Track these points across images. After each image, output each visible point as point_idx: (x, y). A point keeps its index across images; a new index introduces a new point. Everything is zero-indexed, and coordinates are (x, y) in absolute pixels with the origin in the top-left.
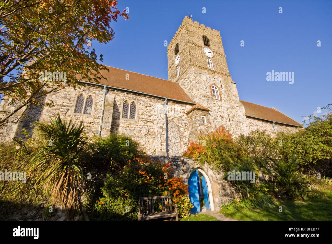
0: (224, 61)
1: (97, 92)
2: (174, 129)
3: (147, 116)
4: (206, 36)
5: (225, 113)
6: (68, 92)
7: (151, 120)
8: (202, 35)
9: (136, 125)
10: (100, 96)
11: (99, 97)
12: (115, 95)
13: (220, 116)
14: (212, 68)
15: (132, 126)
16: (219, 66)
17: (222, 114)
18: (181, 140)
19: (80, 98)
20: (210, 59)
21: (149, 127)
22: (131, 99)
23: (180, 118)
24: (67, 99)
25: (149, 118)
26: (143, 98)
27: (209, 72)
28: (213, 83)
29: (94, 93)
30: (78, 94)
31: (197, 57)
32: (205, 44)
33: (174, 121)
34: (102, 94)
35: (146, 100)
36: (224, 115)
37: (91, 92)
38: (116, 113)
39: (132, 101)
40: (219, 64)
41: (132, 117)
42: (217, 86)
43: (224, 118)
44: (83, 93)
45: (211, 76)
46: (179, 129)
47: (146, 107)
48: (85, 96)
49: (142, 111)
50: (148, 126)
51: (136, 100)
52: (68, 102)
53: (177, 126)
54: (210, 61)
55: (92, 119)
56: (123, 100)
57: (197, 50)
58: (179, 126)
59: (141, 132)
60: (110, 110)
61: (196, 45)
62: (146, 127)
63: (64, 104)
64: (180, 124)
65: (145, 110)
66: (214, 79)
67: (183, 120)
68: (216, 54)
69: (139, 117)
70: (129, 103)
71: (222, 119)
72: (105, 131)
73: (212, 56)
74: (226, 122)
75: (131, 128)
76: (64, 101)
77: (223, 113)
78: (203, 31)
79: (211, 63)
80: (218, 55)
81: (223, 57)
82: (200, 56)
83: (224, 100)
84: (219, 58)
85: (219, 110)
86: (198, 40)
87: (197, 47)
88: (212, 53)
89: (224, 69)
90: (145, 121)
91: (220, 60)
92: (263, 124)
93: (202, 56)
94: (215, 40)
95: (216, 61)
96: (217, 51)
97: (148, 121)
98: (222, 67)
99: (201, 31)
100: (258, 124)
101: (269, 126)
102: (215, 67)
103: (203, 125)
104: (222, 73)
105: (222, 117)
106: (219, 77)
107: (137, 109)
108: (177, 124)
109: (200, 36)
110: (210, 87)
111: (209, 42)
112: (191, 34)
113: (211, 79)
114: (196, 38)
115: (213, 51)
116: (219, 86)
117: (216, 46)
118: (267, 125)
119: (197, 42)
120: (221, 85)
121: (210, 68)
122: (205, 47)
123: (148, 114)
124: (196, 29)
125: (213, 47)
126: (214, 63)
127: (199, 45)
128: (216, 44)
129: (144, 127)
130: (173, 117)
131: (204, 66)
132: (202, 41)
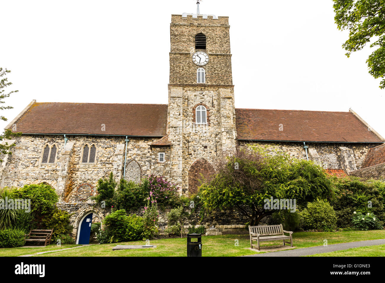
1: (59, 141)
2: (134, 169)
3: (106, 158)
4: (201, 33)
5: (211, 141)
6: (36, 145)
7: (110, 162)
8: (195, 33)
9: (94, 168)
10: (62, 144)
11: (61, 146)
12: (75, 141)
13: (201, 146)
14: (203, 81)
15: (90, 169)
16: (215, 74)
17: (204, 143)
18: (141, 179)
19: (47, 149)
20: (201, 68)
21: (107, 169)
22: (91, 142)
23: (144, 156)
24: (36, 151)
25: (108, 160)
26: (103, 140)
27: (196, 88)
28: (199, 103)
29: (57, 142)
30: (44, 145)
31: (181, 70)
32: (197, 47)
33: (136, 159)
34: (64, 143)
35: (106, 141)
36: (209, 143)
37: (55, 142)
38: (76, 158)
39: (92, 144)
40: (216, 72)
41: (92, 160)
42: (205, 106)
43: (208, 148)
44: (48, 144)
45: (197, 93)
46: (141, 168)
47: (106, 148)
48: (50, 146)
49: (101, 153)
50: (106, 168)
51: (95, 143)
52: (36, 154)
54: (202, 70)
55: (55, 167)
56: (83, 144)
57: (181, 61)
58: (142, 164)
59: (99, 175)
60: (66, 158)
61: (181, 54)
62: (104, 169)
63: (34, 156)
64: (143, 163)
65: (105, 152)
66: (203, 97)
67: (147, 157)
68: (214, 57)
69: (97, 160)
70: (90, 146)
71: (205, 149)
72: (61, 178)
73: (205, 63)
74: (211, 152)
75: (88, 172)
76: (34, 153)
77: (208, 141)
78: (198, 27)
79: (203, 73)
80: (218, 57)
81: (226, 58)
82: (186, 67)
83: (214, 123)
84: (218, 61)
85: (202, 139)
86: (186, 44)
87: (183, 56)
88: (207, 57)
89: (224, 76)
90: (104, 163)
91: (220, 64)
92: (283, 148)
93: (189, 67)
94: (217, 34)
95: (212, 69)
96: (216, 51)
97: (107, 163)
98: (221, 74)
99: (194, 28)
100: (270, 150)
101: (295, 150)
102: (208, 78)
103: (158, 163)
104: (219, 84)
105: (206, 147)
106: (212, 92)
107: (96, 151)
108: (140, 162)
109: (190, 37)
110: (194, 110)
111: (205, 41)
112: (177, 39)
113: (197, 97)
114: (184, 42)
115: (210, 53)
116: (209, 105)
117: (216, 44)
118: (292, 149)
119: (183, 48)
120: (213, 103)
121: (199, 81)
122: (196, 51)
123: (107, 156)
124: (187, 28)
125: (211, 46)
126: (208, 71)
127: (186, 52)
128: (217, 41)
129: (102, 169)
130: (135, 156)
131: (189, 81)
132: (193, 44)
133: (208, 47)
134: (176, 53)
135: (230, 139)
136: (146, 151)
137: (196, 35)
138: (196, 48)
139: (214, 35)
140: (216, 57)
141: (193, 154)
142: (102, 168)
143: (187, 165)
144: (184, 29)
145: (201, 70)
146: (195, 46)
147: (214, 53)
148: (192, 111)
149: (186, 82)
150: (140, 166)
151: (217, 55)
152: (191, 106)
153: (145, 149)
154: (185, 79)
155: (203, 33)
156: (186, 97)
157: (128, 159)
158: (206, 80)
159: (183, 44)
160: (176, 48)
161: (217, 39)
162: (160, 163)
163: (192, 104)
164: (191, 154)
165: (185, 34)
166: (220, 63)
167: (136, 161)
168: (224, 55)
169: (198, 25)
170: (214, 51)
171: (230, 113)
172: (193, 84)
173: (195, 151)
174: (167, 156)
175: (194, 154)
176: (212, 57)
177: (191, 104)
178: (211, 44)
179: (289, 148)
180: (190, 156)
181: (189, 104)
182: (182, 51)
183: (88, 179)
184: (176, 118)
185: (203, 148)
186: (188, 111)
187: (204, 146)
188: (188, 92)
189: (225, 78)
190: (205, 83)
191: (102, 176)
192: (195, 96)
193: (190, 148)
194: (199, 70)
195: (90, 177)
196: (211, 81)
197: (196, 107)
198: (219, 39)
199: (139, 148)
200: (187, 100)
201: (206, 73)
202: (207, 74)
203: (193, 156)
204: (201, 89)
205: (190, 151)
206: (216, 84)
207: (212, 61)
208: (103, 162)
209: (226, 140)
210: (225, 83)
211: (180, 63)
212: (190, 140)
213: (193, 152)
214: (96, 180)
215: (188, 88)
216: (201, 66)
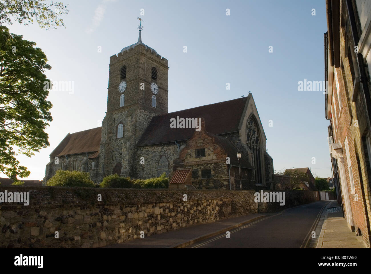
12: (70, 158)
17: (121, 151)
24: (59, 166)
26: (79, 156)
27: (119, 111)
28: (120, 122)
29: (65, 160)
31: (112, 100)
38: (71, 168)
39: (75, 159)
40: (130, 95)
42: (122, 123)
44: (62, 161)
45: (119, 115)
47: (81, 161)
49: (79, 164)
54: (123, 96)
57: (113, 92)
61: (113, 87)
66: (122, 117)
69: (78, 168)
70: (75, 161)
73: (125, 89)
84: (132, 85)
86: (116, 78)
88: (126, 84)
91: (133, 87)
92: (165, 148)
93: (117, 96)
95: (128, 93)
98: (133, 96)
99: (121, 63)
100: (156, 151)
101: (172, 148)
102: (125, 101)
104: (130, 104)
107: (77, 163)
111: (126, 71)
112: (112, 75)
115: (128, 80)
116: (124, 122)
117: (131, 72)
118: (170, 148)
119: (114, 82)
121: (121, 105)
122: (121, 82)
124: (117, 64)
125: (129, 74)
126: (126, 96)
127: (116, 84)
128: (132, 69)
131: (116, 107)
132: (119, 77)
133: (127, 76)
134: (111, 87)
137: (122, 68)
138: (121, 79)
139: (131, 64)
146: (121, 77)
148: (116, 129)
149: (114, 108)
151: (131, 81)
152: (116, 125)
154: (114, 106)
155: (125, 65)
156: (114, 120)
158: (124, 104)
159: (114, 78)
160: (111, 83)
165: (116, 70)
168: (135, 79)
169: (122, 60)
170: (130, 78)
173: (116, 158)
176: (129, 83)
178: (129, 72)
179: (168, 147)
182: (113, 84)
185: (120, 155)
186: (114, 129)
187: (120, 153)
188: (115, 115)
189: (134, 98)
190: (124, 106)
192: (118, 117)
193: (114, 156)
196: (127, 103)
197: (118, 126)
198: (133, 66)
200: (114, 122)
201: (124, 98)
203: (115, 161)
204: (121, 111)
205: (113, 158)
207: (128, 86)
210: (134, 103)
211: (112, 94)
212: (114, 149)
215: (115, 113)
216: (122, 93)
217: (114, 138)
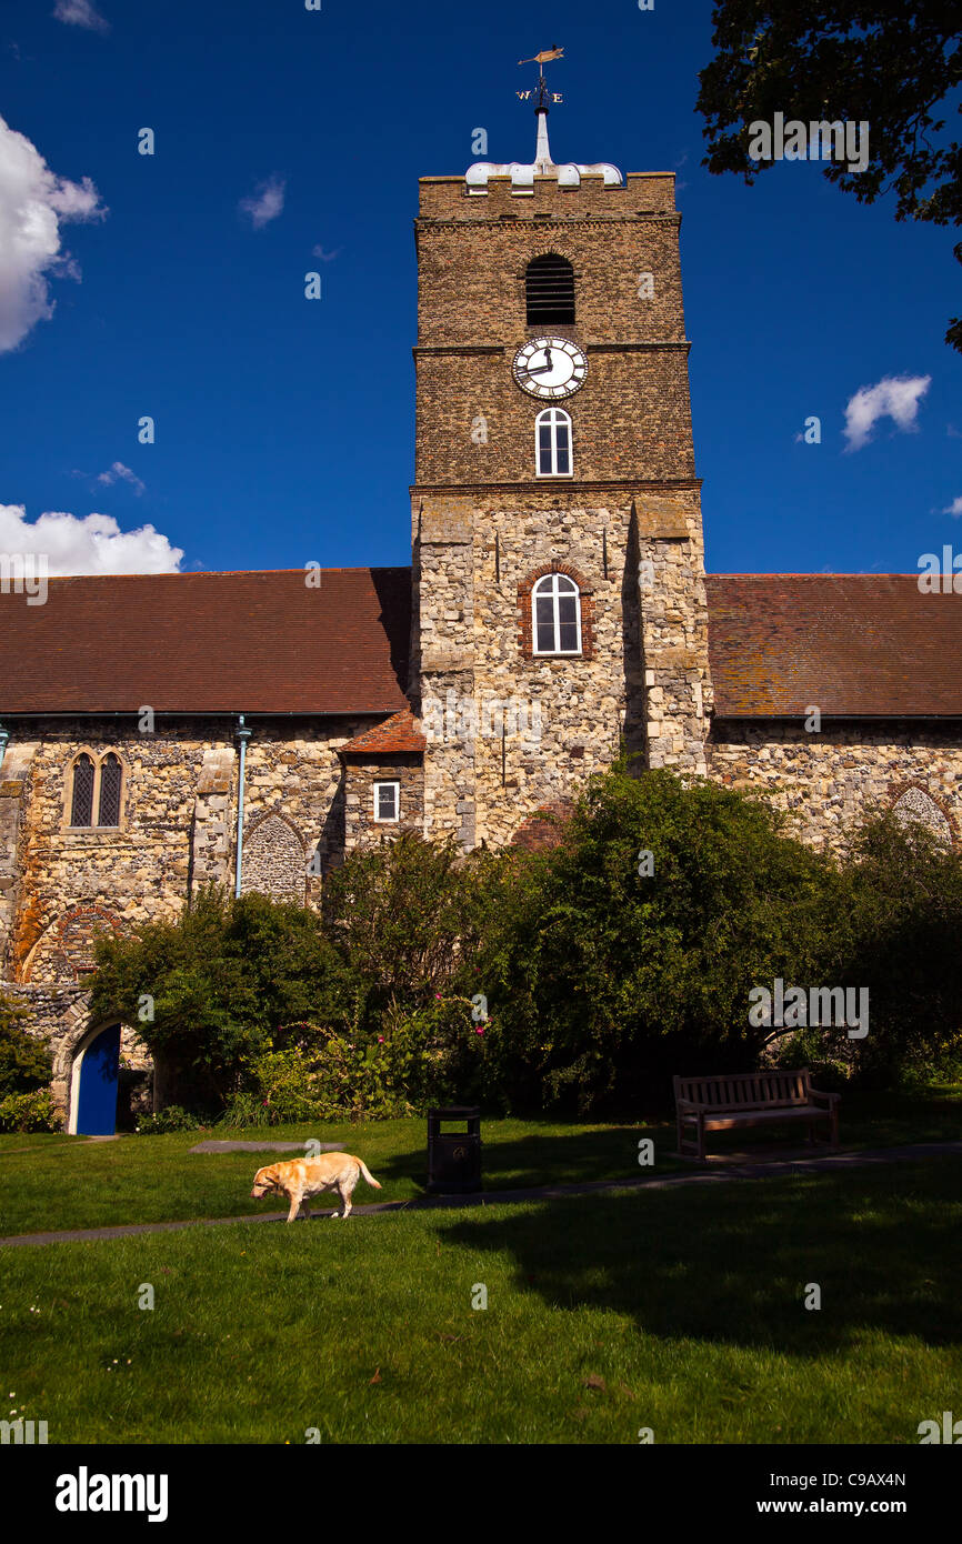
0: (663, 390)
2: (277, 848)
3: (164, 806)
4: (552, 259)
5: (600, 727)
7: (181, 822)
8: (526, 256)
9: (118, 848)
12: (38, 742)
13: (557, 747)
14: (563, 467)
15: (104, 853)
16: (618, 431)
17: (572, 736)
18: (308, 891)
20: (553, 411)
21: (170, 849)
22: (103, 744)
23: (316, 794)
25: (172, 813)
27: (534, 501)
28: (548, 561)
31: (465, 424)
32: (534, 319)
33: (286, 809)
35: (161, 740)
36: (592, 735)
38: (46, 810)
39: (104, 753)
40: (621, 422)
41: (109, 817)
42: (574, 574)
43: (588, 757)
45: (538, 520)
46: (304, 845)
47: (161, 767)
49: (144, 787)
50: (164, 847)
51: (118, 745)
53: (297, 832)
54: (560, 417)
56: (70, 754)
57: (466, 383)
58: (307, 830)
59: (140, 873)
60: (8, 810)
61: (464, 353)
62: (159, 850)
64: (311, 823)
65: (158, 781)
66: (564, 535)
67: (329, 802)
68: (612, 357)
69: (130, 814)
70: (97, 760)
71: (575, 762)
73: (572, 385)
74: (599, 773)
75: (98, 863)
77: (585, 728)
78: (536, 226)
79: (562, 432)
80: (630, 359)
81: (666, 360)
82: (488, 409)
83: (613, 647)
84: (631, 375)
85: (563, 716)
86: (487, 308)
87: (472, 359)
88: (579, 360)
89: (655, 441)
90: (157, 827)
91: (639, 388)
92: (917, 748)
93: (500, 406)
94: (622, 257)
95: (601, 409)
96: (619, 329)
97: (169, 828)
98: (644, 434)
99: (522, 234)
102: (584, 450)
103: (372, 825)
104: (632, 478)
105: (577, 752)
106: (604, 512)
107: (125, 780)
108: (299, 822)
109: (504, 275)
110: (524, 593)
111: (572, 288)
112: (446, 285)
113: (539, 536)
114: (475, 297)
115: (594, 340)
116: (588, 569)
117: (621, 302)
118: (954, 748)
119: (475, 327)
120: (606, 560)
121: (546, 467)
122: (532, 337)
123: (167, 797)
124: (487, 233)
125: (599, 310)
126: (586, 422)
127: (487, 343)
128: (622, 286)
129: (151, 851)
130: (278, 795)
131: (502, 471)
132: (517, 306)
133: (583, 312)
134: (441, 350)
135: (679, 718)
136: (325, 775)
137: (530, 266)
138: (528, 324)
139: (607, 257)
140: (620, 356)
141: (522, 782)
142: (149, 847)
143: (498, 830)
144: (475, 241)
145: (553, 416)
146: (527, 312)
147: (613, 341)
148: (514, 601)
149: (489, 473)
150: (300, 838)
151: (626, 349)
152: (513, 577)
153: (317, 765)
154: (484, 461)
155: (561, 254)
156: (492, 541)
157: (251, 807)
158: (575, 464)
159: (470, 306)
160: (441, 326)
161: (623, 276)
162: (380, 825)
163: (517, 568)
164: (514, 784)
165: (480, 261)
166: (638, 382)
167: (284, 818)
168: (654, 348)
169: (538, 220)
170: (611, 334)
171: (682, 604)
172: (520, 480)
173: (529, 771)
174: (409, 793)
175: (528, 783)
176: (603, 358)
177: (511, 568)
178: (596, 300)
179: (942, 747)
180: (511, 791)
181: (502, 568)
182: (466, 338)
183: (101, 893)
184: (447, 636)
185: (566, 755)
186: (499, 598)
187: (570, 746)
188: (500, 516)
189: (661, 447)
190: (570, 474)
191: (152, 878)
192: (530, 531)
193: (509, 757)
194: (547, 417)
195: (104, 884)
196: (597, 465)
197: (533, 584)
199: (296, 764)
200: (493, 553)
201: (573, 433)
202: (581, 433)
203: (525, 791)
204: (556, 502)
205: (508, 770)
206: (618, 478)
207: (602, 374)
208: (153, 822)
209: (661, 721)
210: (659, 471)
211: (461, 390)
213: (521, 774)
214: (128, 894)
215: (497, 501)
216: (553, 402)
217: (503, 651)
